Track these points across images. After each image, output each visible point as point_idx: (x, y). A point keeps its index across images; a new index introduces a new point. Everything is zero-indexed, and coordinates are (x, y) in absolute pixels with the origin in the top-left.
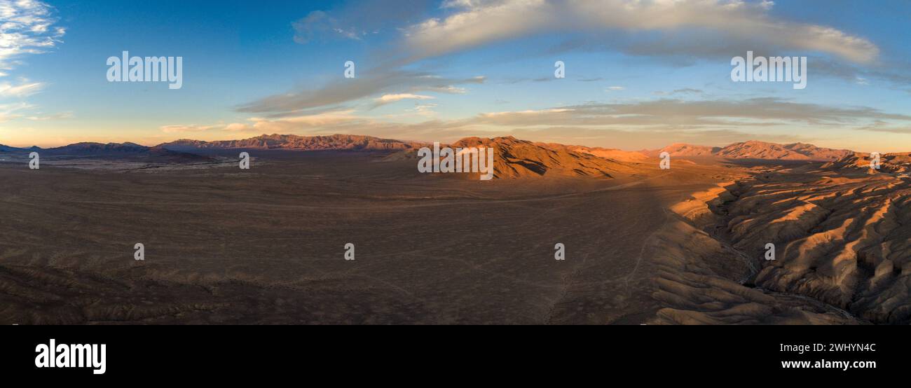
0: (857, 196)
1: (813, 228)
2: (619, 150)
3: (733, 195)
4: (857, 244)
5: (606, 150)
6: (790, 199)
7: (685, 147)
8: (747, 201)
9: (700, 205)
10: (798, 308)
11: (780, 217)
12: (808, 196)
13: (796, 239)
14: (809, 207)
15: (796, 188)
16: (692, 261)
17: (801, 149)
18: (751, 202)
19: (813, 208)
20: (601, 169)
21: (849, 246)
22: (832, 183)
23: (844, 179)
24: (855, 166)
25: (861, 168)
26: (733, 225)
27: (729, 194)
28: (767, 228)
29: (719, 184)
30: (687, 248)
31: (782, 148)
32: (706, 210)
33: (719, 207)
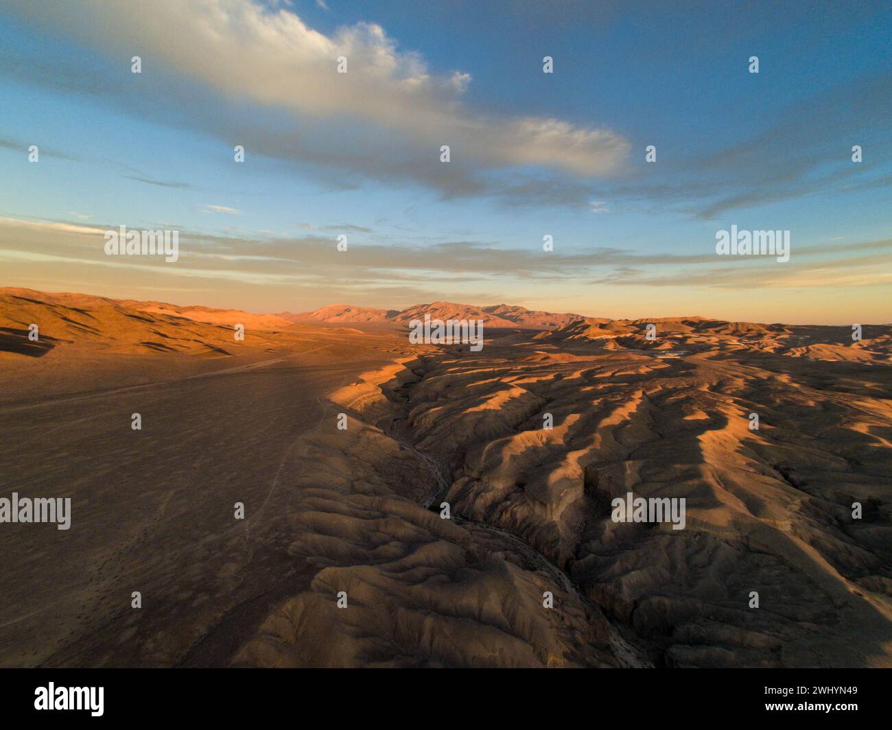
0: (586, 381)
1: (521, 423)
2: (241, 311)
3: (414, 373)
4: (585, 455)
5: (216, 311)
6: (491, 380)
7: (348, 310)
8: (434, 383)
9: (371, 390)
10: (500, 554)
11: (477, 404)
12: (515, 378)
13: (498, 436)
14: (517, 392)
15: (499, 365)
16: (361, 474)
17: (506, 313)
18: (438, 383)
19: (522, 394)
20: (206, 341)
21: (573, 457)
22: (550, 361)
23: (566, 355)
24: (585, 338)
25: (593, 341)
26: (417, 415)
27: (410, 373)
28: (460, 420)
29: (396, 360)
30: (354, 455)
31: (480, 312)
32: (379, 396)
33: (397, 391)
